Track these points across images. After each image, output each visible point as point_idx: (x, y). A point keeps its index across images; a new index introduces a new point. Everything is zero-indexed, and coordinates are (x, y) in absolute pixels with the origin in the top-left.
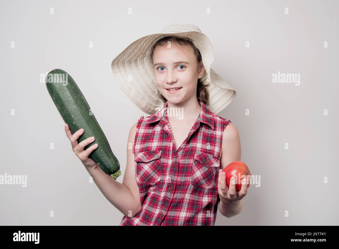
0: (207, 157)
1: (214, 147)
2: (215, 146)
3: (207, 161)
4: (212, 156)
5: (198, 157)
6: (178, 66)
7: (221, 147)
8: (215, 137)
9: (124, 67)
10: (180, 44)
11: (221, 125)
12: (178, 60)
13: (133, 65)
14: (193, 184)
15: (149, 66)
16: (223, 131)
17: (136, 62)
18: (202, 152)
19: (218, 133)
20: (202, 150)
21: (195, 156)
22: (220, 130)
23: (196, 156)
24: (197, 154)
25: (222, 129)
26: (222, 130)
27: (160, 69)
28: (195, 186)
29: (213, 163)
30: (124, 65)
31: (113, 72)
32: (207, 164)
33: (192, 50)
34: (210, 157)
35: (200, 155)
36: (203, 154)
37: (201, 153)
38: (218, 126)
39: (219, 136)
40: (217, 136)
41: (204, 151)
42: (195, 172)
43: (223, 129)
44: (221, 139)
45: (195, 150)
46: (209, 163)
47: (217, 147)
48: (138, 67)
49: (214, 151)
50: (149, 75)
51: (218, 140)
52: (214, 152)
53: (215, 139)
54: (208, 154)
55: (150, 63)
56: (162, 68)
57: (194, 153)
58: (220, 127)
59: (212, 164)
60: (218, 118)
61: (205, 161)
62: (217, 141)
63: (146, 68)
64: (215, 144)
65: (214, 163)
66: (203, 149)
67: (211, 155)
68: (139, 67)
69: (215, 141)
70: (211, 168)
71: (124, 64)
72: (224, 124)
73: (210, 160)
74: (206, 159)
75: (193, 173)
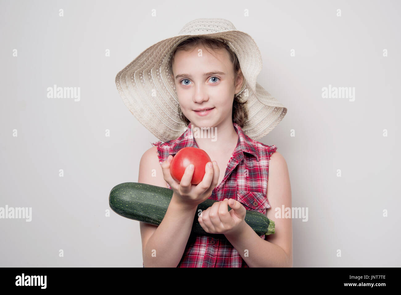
0: (255, 196)
1: (261, 182)
2: (261, 180)
3: (255, 202)
4: (260, 194)
5: (242, 198)
6: (210, 77)
7: (268, 181)
8: (260, 169)
9: (132, 81)
10: (212, 48)
11: (266, 152)
12: (209, 69)
13: (145, 77)
15: (167, 78)
16: (269, 159)
17: (149, 73)
18: (246, 190)
19: (263, 163)
20: (246, 189)
21: (238, 197)
22: (264, 159)
23: (240, 198)
24: (241, 195)
25: (267, 157)
26: (267, 159)
27: (183, 83)
29: (264, 203)
30: (133, 79)
31: (117, 89)
32: (256, 205)
33: (227, 56)
34: (258, 196)
35: (245, 196)
36: (249, 193)
37: (245, 192)
38: (262, 154)
39: (264, 166)
40: (261, 167)
41: (249, 189)
44: (268, 170)
45: (238, 189)
46: (259, 204)
48: (151, 81)
49: (263, 187)
50: (167, 90)
51: (264, 172)
52: (262, 188)
53: (260, 172)
54: (256, 193)
55: (167, 74)
56: (187, 81)
57: (237, 193)
58: (264, 155)
59: (263, 204)
60: (260, 145)
61: (253, 202)
62: (264, 173)
63: (162, 80)
64: (261, 178)
65: (265, 204)
66: (248, 187)
67: (259, 193)
68: (152, 79)
69: (261, 174)
70: (262, 212)
71: (132, 77)
72: (270, 152)
73: (259, 201)
74: (253, 199)
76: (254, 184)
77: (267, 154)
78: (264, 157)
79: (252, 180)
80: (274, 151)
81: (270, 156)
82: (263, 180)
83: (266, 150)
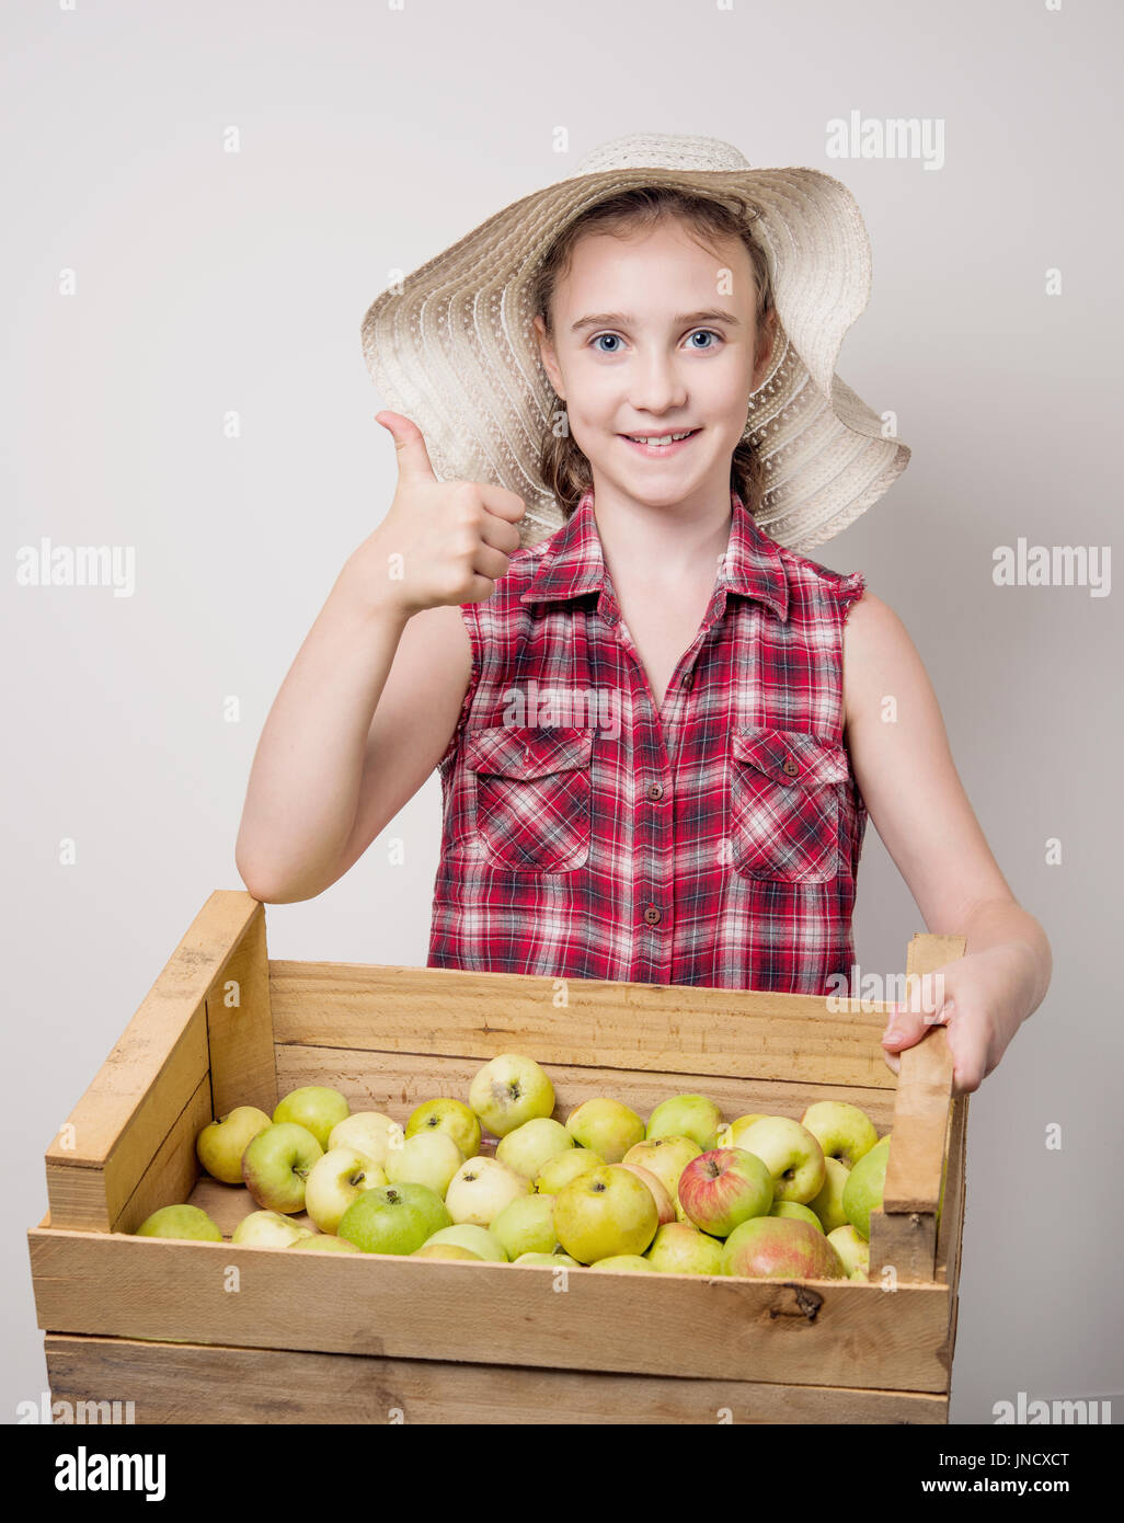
0: (788, 743)
1: (814, 697)
2: (814, 691)
3: (791, 763)
4: (807, 738)
5: (749, 746)
7: (841, 696)
8: (813, 656)
9: (413, 329)
11: (831, 599)
13: (452, 321)
14: (743, 874)
15: (520, 325)
16: (843, 623)
17: (467, 307)
18: (761, 725)
19: (821, 636)
20: (761, 719)
21: (735, 746)
22: (826, 624)
23: (741, 746)
24: (744, 738)
25: (834, 615)
26: (835, 622)
28: (752, 879)
29: (816, 768)
30: (413, 323)
31: (365, 355)
32: (792, 774)
34: (800, 744)
35: (756, 742)
36: (770, 733)
37: (758, 729)
38: (817, 605)
39: (825, 647)
40: (817, 649)
41: (771, 720)
42: (744, 816)
43: (842, 617)
44: (838, 659)
45: (733, 720)
46: (802, 770)
47: (825, 695)
48: (470, 333)
49: (816, 715)
50: (518, 371)
51: (825, 667)
52: (813, 719)
53: (813, 664)
54: (791, 734)
55: (522, 313)
57: (731, 734)
58: (826, 611)
59: (813, 771)
60: (810, 574)
61: (784, 763)
62: (823, 669)
63: (504, 334)
64: (814, 685)
65: (822, 769)
66: (768, 714)
67: (802, 735)
68: (474, 329)
69: (813, 671)
70: (810, 794)
72: (843, 599)
73: (801, 759)
74: (784, 755)
75: (736, 825)
76: (788, 703)
77: (833, 605)
78: (826, 615)
79: (783, 689)
80: (856, 595)
81: (844, 612)
82: (820, 691)
83: (829, 592)
